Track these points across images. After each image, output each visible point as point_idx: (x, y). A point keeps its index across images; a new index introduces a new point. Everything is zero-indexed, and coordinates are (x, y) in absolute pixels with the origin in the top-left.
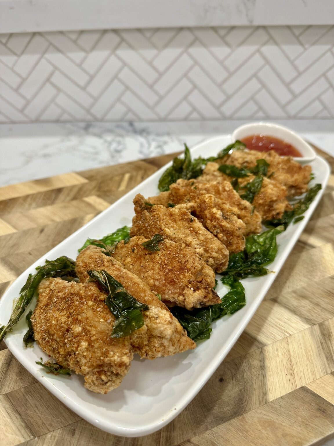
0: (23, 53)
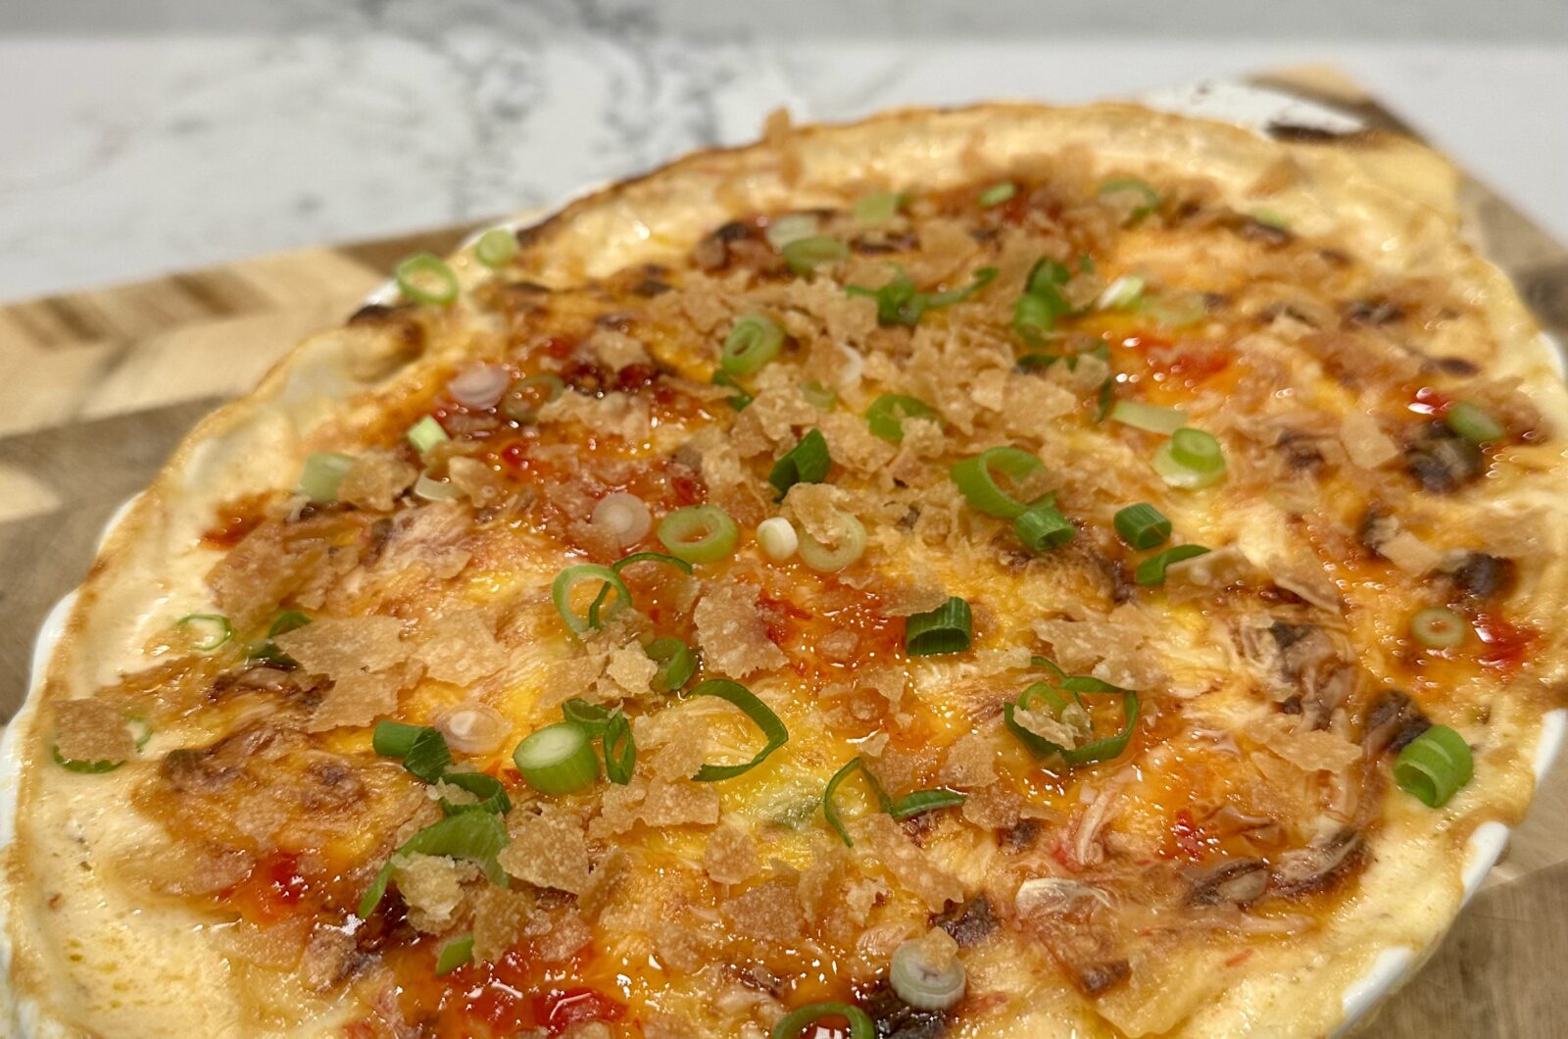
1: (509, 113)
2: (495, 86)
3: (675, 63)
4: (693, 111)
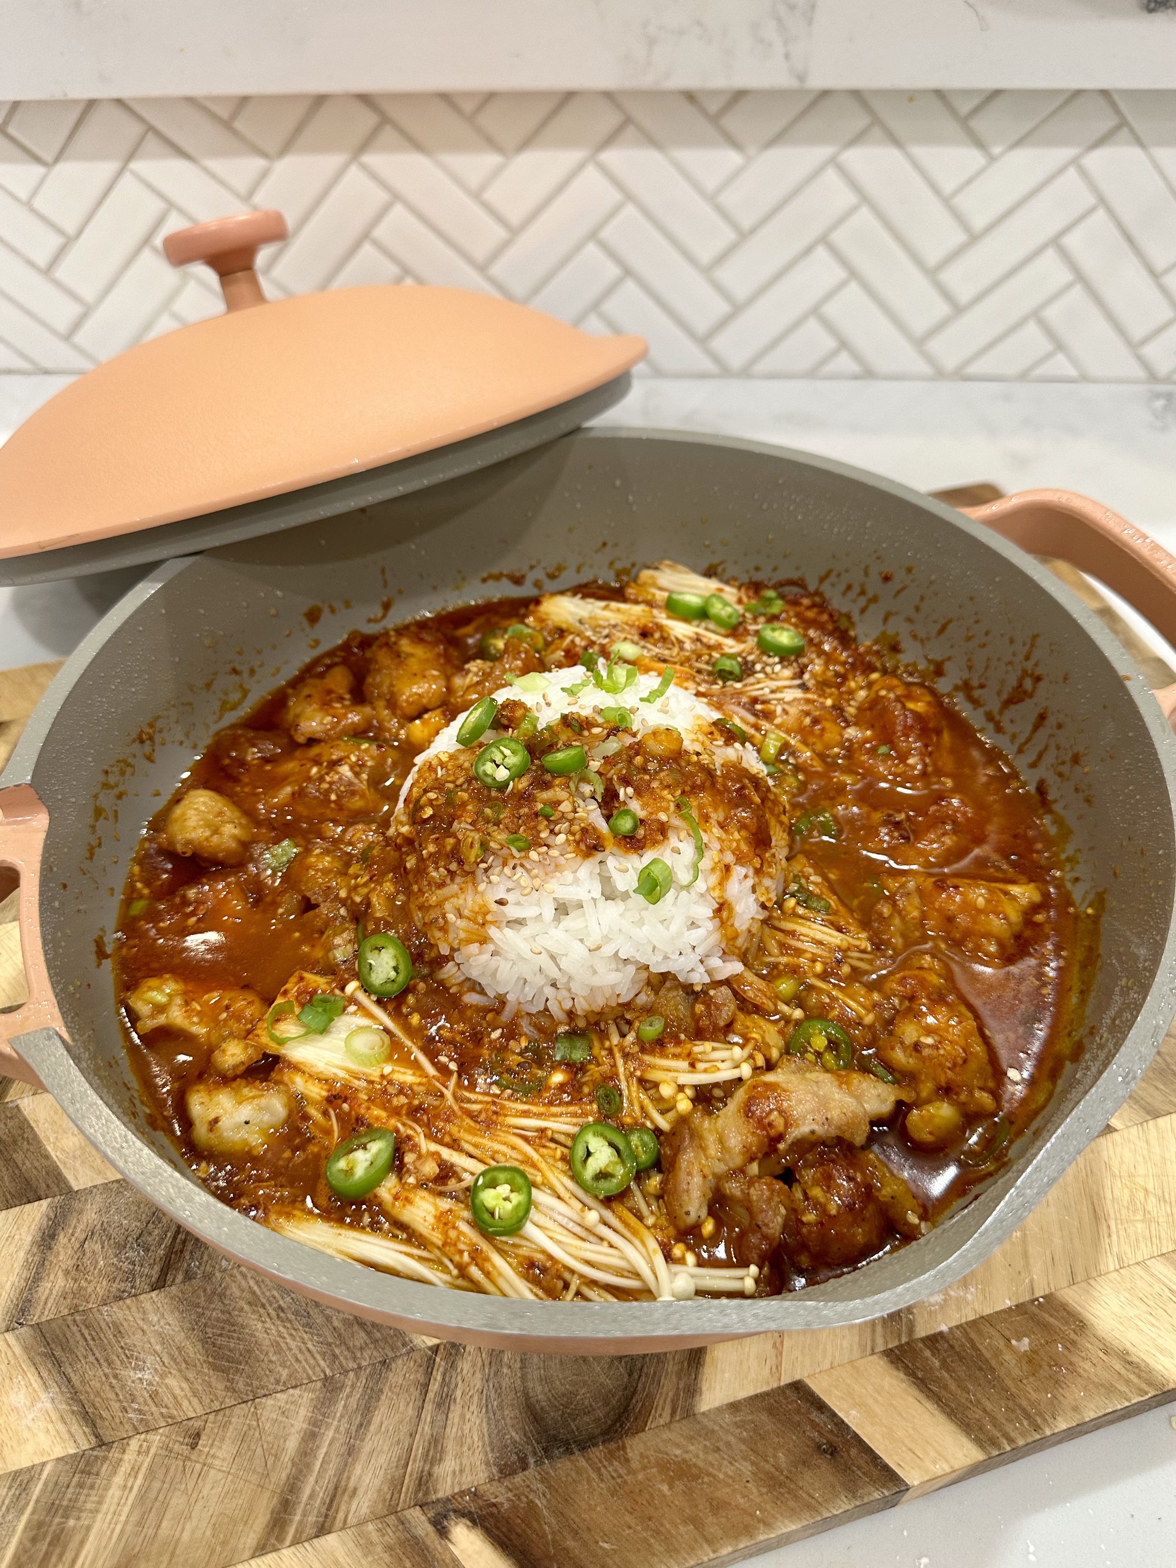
0: (60, 155)
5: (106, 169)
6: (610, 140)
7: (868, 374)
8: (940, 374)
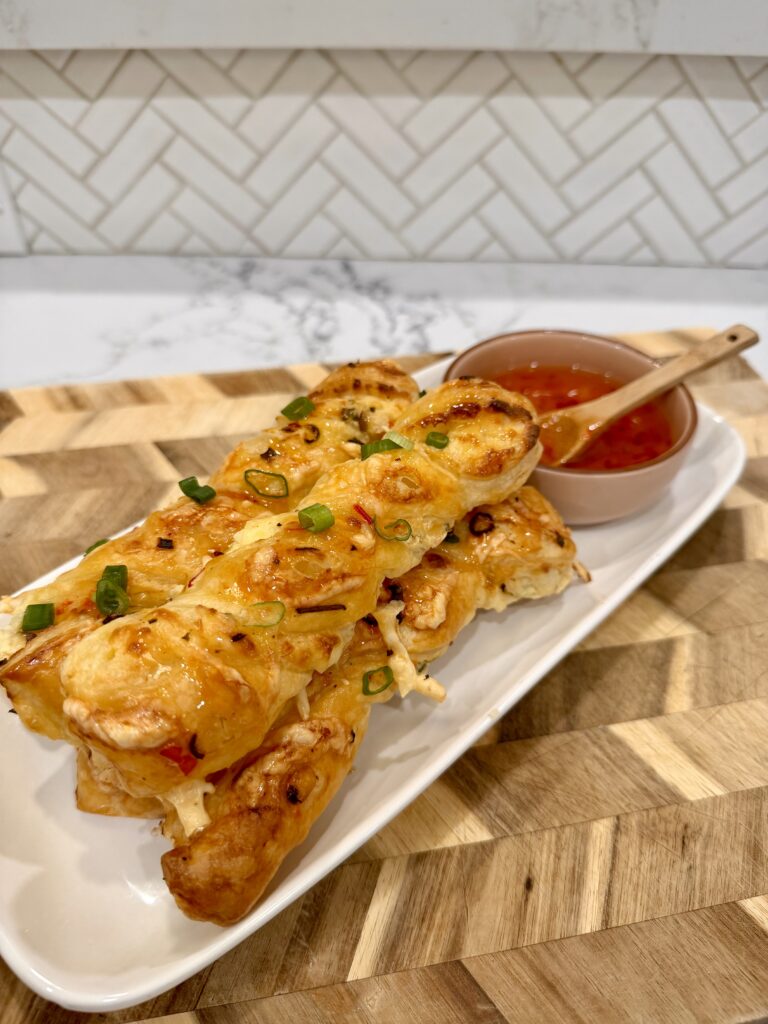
0: (102, 93)
1: (323, 338)
2: (312, 322)
3: (402, 311)
4: (414, 337)
5: (133, 104)
6: (498, 90)
7: (661, 262)
8: (710, 264)
